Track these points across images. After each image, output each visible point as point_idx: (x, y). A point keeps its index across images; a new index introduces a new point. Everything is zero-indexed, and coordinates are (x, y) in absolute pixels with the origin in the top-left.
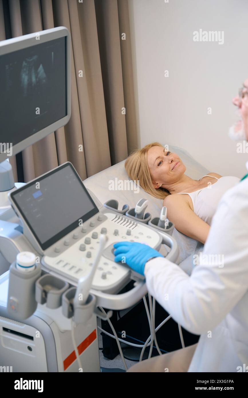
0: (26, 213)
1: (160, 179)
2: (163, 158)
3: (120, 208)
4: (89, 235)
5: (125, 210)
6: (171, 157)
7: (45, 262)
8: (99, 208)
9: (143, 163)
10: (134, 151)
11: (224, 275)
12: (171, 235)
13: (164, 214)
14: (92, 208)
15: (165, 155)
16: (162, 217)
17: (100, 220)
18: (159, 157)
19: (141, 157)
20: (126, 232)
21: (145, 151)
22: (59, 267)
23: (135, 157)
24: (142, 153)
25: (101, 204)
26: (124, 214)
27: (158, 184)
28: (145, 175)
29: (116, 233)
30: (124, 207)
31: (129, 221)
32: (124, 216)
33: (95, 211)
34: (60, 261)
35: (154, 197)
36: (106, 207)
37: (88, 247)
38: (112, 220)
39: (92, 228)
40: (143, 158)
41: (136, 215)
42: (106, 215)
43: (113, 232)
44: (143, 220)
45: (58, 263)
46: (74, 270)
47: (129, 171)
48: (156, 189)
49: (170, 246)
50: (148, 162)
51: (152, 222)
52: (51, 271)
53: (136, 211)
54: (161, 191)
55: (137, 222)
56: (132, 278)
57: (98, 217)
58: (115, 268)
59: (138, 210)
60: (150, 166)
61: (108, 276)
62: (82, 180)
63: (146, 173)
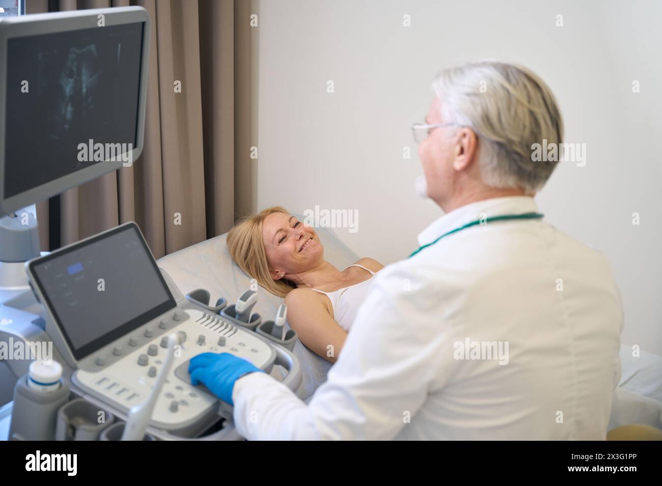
0: (52, 298)
1: (282, 265)
2: (287, 231)
3: (212, 303)
4: (157, 341)
5: (219, 307)
6: (300, 230)
7: (77, 380)
8: (177, 300)
9: (255, 239)
10: (241, 219)
11: (364, 399)
12: (292, 350)
13: (281, 315)
14: (166, 298)
15: (292, 226)
16: (279, 320)
17: (177, 320)
18: (281, 230)
19: (252, 228)
20: (218, 339)
21: (259, 220)
22: (101, 389)
23: (244, 229)
24: (255, 222)
25: (182, 295)
26: (218, 313)
27: (279, 273)
28: (259, 258)
29: (201, 341)
30: (220, 302)
31: (225, 324)
32: (217, 316)
33: (171, 303)
34: (104, 379)
35: (271, 294)
36: (190, 301)
37: (152, 360)
38: (197, 321)
39: (162, 330)
40: (256, 230)
41: (237, 316)
42: (188, 311)
43: (197, 338)
44: (249, 324)
45: (99, 382)
46: (126, 395)
47: (232, 249)
48: (276, 281)
49: (287, 367)
50: (264, 237)
51: (262, 328)
52: (86, 393)
53: (237, 308)
54: (283, 284)
55: (237, 327)
56: (221, 414)
57: (173, 314)
58: (192, 395)
59: (241, 307)
60: (266, 243)
61: (180, 407)
62: (155, 258)
63: (259, 255)
